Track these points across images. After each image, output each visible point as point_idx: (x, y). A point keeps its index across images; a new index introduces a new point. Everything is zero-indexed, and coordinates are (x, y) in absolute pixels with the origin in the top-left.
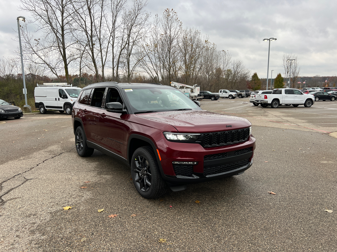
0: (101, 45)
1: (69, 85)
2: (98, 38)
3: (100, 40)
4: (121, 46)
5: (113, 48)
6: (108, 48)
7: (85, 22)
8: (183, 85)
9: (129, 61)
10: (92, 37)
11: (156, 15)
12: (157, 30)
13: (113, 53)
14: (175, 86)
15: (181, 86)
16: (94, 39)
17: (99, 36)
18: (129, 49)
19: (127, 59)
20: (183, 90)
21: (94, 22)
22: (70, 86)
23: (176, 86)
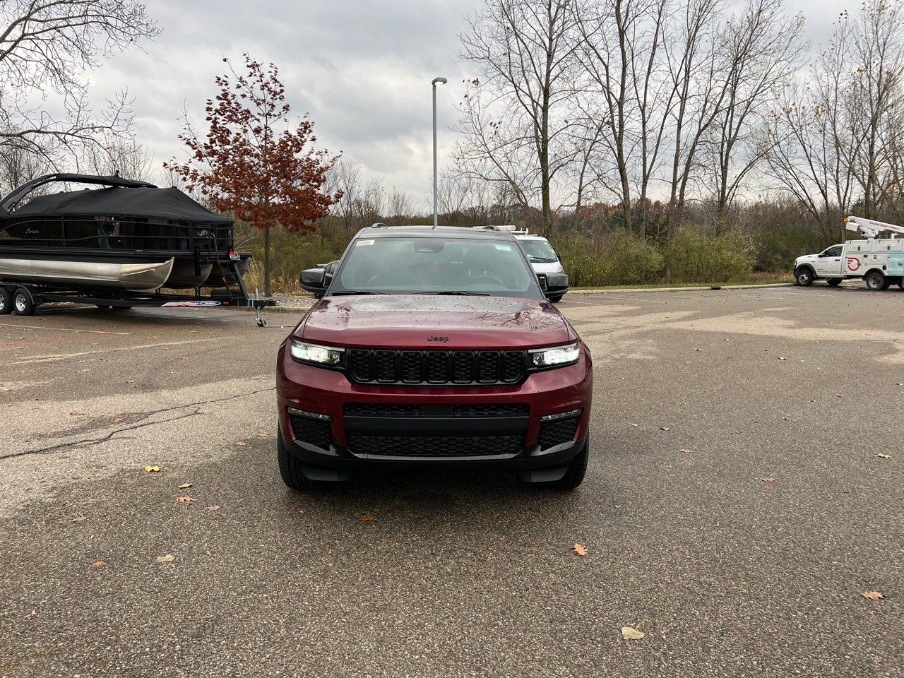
0: (644, 123)
1: (521, 232)
2: (640, 106)
3: (643, 111)
4: (701, 120)
5: (679, 127)
6: (662, 128)
7: (607, 68)
8: (890, 227)
9: (727, 159)
10: (620, 104)
11: (841, 14)
12: (840, 58)
13: (678, 142)
14: (858, 229)
15: (882, 229)
16: (626, 108)
17: (642, 100)
18: (731, 126)
19: (721, 154)
20: (885, 242)
21: (631, 64)
22: (524, 234)
23: (863, 229)
